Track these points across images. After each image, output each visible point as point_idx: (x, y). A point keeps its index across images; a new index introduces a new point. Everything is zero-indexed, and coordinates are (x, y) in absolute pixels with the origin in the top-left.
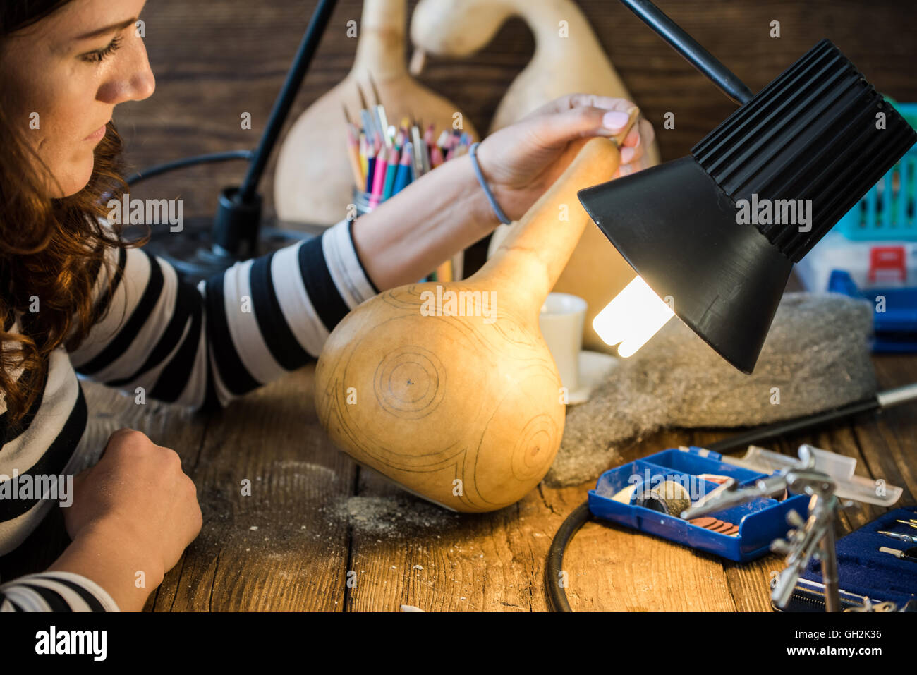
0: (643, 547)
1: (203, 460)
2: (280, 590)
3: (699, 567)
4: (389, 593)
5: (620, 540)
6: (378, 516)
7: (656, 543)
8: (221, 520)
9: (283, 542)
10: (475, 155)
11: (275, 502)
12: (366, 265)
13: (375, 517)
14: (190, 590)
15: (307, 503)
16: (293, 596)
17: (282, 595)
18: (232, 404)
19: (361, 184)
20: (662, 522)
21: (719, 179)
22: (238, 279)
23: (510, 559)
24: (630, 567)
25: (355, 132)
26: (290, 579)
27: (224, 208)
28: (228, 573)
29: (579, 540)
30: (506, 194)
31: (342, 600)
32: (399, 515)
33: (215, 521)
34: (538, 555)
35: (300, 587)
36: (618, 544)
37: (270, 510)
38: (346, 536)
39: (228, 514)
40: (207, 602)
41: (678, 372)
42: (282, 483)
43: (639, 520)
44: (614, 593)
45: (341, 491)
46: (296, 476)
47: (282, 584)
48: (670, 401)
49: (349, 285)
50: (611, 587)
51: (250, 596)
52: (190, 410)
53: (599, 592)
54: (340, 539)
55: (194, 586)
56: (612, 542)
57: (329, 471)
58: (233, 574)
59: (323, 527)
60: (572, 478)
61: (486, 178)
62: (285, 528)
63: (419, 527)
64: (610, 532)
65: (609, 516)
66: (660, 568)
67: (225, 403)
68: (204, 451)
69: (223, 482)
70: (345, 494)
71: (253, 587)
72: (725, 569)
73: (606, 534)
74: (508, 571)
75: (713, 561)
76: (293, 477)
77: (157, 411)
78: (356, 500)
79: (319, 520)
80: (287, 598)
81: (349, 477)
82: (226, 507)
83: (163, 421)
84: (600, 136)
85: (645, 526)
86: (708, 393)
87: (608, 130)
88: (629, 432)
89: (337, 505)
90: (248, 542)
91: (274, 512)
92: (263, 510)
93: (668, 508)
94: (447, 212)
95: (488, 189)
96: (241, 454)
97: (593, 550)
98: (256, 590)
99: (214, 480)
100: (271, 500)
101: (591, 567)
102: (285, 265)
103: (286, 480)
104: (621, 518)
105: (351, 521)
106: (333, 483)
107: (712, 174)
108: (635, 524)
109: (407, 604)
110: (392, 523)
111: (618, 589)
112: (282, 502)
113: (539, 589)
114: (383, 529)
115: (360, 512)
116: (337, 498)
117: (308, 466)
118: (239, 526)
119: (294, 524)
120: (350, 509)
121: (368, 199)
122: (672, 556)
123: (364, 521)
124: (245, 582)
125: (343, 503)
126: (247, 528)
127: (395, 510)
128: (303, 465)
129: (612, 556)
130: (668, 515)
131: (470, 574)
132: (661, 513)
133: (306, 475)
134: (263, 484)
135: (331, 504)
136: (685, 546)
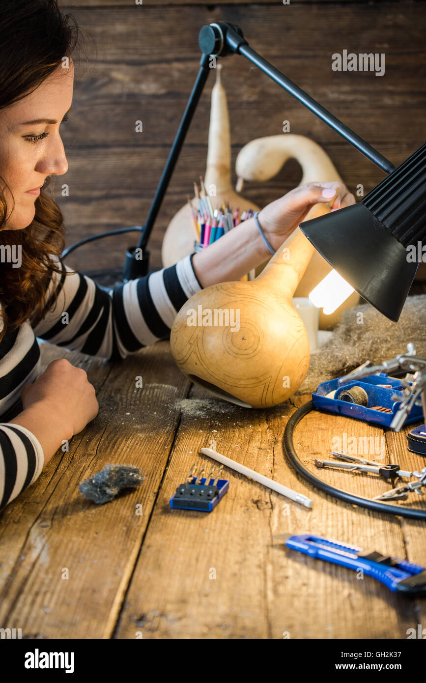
0: (341, 422)
1: (107, 383)
2: (137, 442)
3: (370, 431)
4: (196, 443)
5: (328, 419)
6: (197, 408)
7: (348, 420)
8: (111, 410)
9: (143, 420)
10: (257, 218)
11: (142, 402)
12: (200, 279)
13: (195, 408)
14: (87, 442)
15: (159, 403)
16: (143, 445)
17: (137, 444)
18: (129, 357)
19: (199, 240)
20: (351, 408)
21: (375, 213)
22: (130, 289)
23: (267, 428)
24: (332, 431)
25: (196, 212)
26: (143, 437)
27: (129, 258)
28: (110, 434)
29: (307, 419)
30: (274, 238)
31: (169, 446)
32: (209, 407)
33: (107, 411)
34: (282, 426)
35: (148, 440)
36: (327, 421)
37: (139, 405)
38: (178, 417)
39: (115, 407)
40: (96, 447)
41: (367, 335)
42: (147, 393)
43: (339, 408)
44: (321, 443)
45: (179, 397)
46: (156, 390)
47: (138, 439)
48: (363, 350)
49: (190, 289)
50: (320, 440)
51: (120, 445)
52: (105, 360)
53: (313, 443)
54: (174, 418)
55: (90, 440)
56: (324, 420)
57: (174, 388)
58: (112, 435)
59: (166, 413)
60: (306, 390)
61: (263, 230)
62: (145, 414)
63: (219, 413)
64: (324, 415)
65: (324, 407)
66: (348, 432)
67: (124, 357)
68: (108, 379)
69: (115, 393)
70: (181, 398)
71: (122, 440)
72: (385, 432)
73: (321, 416)
74: (264, 433)
75: (379, 428)
76: (154, 391)
77: (86, 362)
78: (186, 400)
79: (164, 410)
80: (140, 446)
81: (185, 391)
82: (114, 404)
83: (89, 366)
84: (320, 202)
85: (343, 411)
86: (384, 345)
87: (325, 198)
88: (340, 366)
89: (175, 403)
90: (124, 420)
91: (141, 406)
92: (134, 406)
93: (354, 400)
94: (243, 249)
95: (264, 237)
96: (128, 380)
97: (313, 423)
98: (124, 442)
99: (111, 392)
100: (140, 401)
101: (310, 431)
102: (156, 281)
103: (150, 392)
104: (330, 408)
105: (182, 411)
106: (176, 393)
107: (371, 210)
108: (337, 411)
109: (205, 447)
110: (203, 411)
111: (323, 441)
112: (146, 402)
113: (280, 442)
114: (199, 414)
115: (187, 406)
116: (176, 400)
117: (163, 385)
118: (120, 413)
119: (150, 412)
120: (182, 404)
121: (202, 247)
122: (356, 426)
123: (189, 410)
124: (118, 438)
125: (179, 402)
126: (124, 414)
127: (207, 405)
128: (160, 385)
129: (323, 426)
130: (354, 404)
131: (243, 435)
132: (350, 403)
133: (161, 390)
134: (137, 394)
135: (172, 403)
136: (364, 421)
